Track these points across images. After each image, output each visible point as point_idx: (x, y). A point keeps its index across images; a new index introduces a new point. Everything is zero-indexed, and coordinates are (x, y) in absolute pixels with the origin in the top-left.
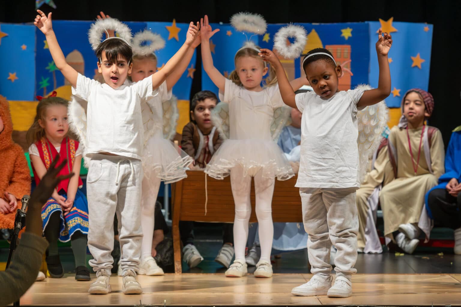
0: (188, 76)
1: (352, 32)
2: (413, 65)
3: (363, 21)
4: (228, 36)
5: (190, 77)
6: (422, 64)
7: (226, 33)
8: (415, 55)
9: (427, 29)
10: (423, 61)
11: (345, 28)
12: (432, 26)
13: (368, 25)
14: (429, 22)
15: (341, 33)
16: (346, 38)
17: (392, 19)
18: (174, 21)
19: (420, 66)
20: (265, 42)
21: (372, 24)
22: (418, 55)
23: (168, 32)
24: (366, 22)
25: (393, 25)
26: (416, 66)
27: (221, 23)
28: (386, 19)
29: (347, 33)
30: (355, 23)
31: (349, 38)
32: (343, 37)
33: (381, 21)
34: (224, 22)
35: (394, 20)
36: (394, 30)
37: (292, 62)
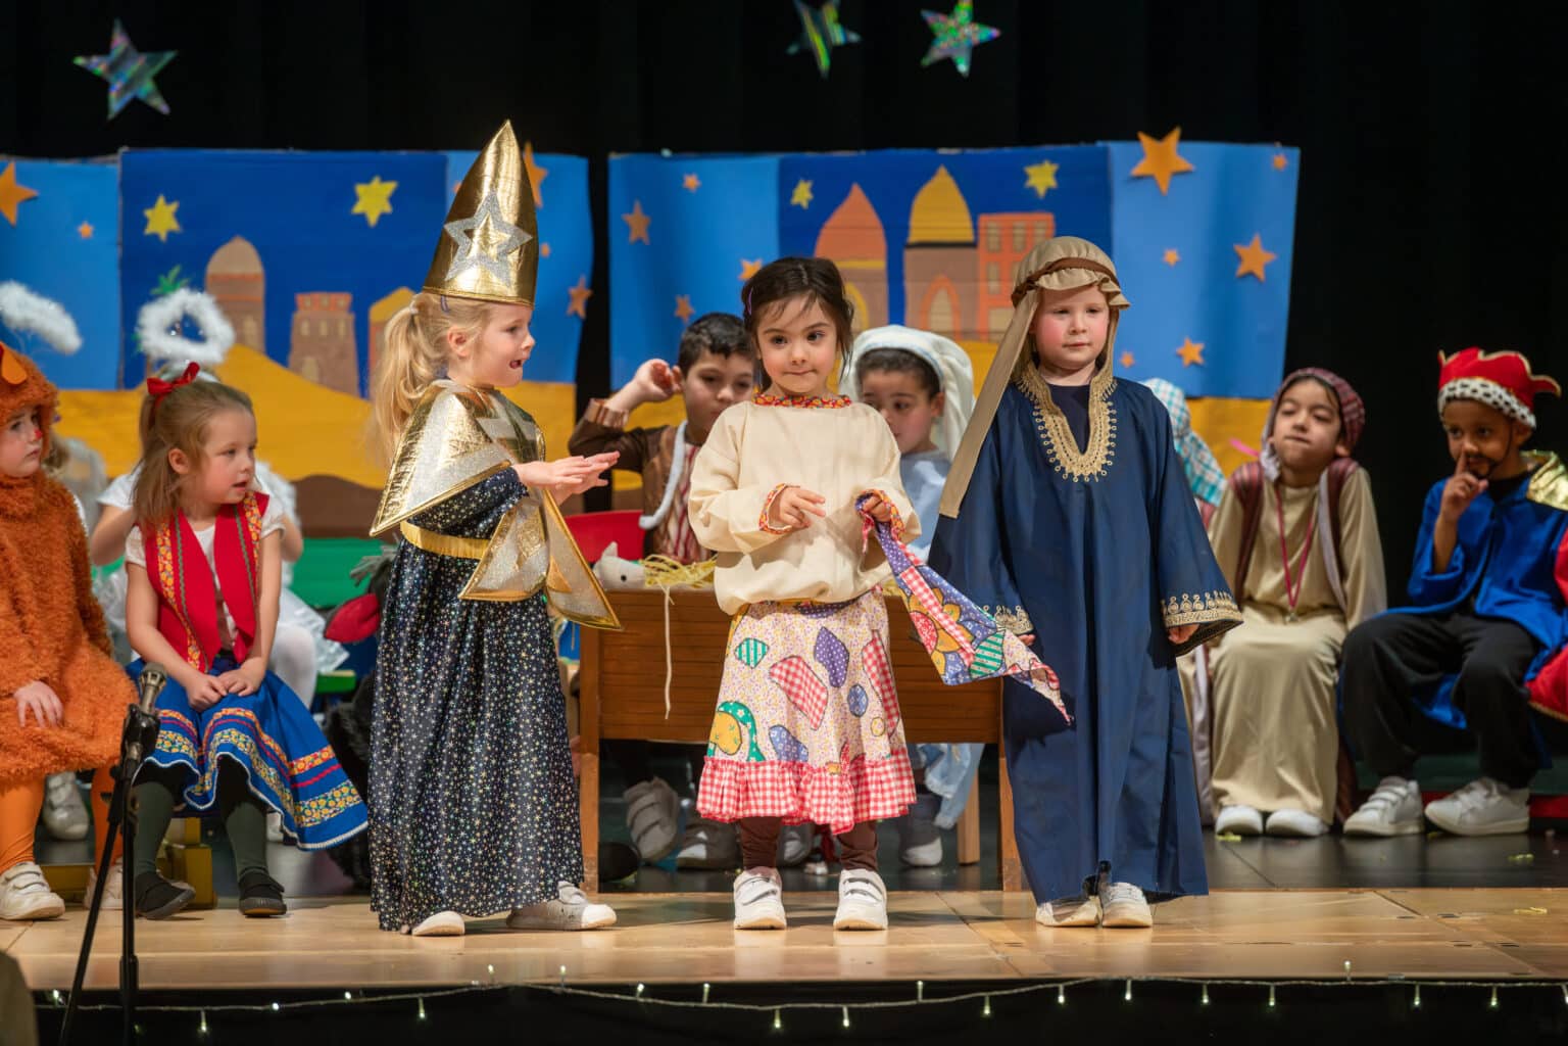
0: (570, 311)
1: (1058, 175)
2: (1242, 270)
3: (1092, 140)
4: (687, 189)
5: (576, 314)
6: (1267, 268)
7: (682, 180)
8: (1246, 241)
9: (1282, 161)
10: (1267, 257)
11: (1038, 160)
12: (1296, 152)
13: (1105, 153)
14: (1287, 142)
15: (1025, 177)
16: (1041, 191)
17: (1175, 134)
18: (529, 147)
19: (1260, 273)
20: (799, 206)
21: (1117, 149)
22: (1257, 240)
24: (1100, 144)
25: (1179, 152)
26: (1251, 274)
27: (666, 153)
28: (1159, 134)
29: (1042, 177)
30: (1067, 148)
31: (1049, 191)
32: (1033, 190)
33: (1146, 141)
34: (674, 150)
35: (1183, 138)
36: (1183, 164)
37: (879, 264)
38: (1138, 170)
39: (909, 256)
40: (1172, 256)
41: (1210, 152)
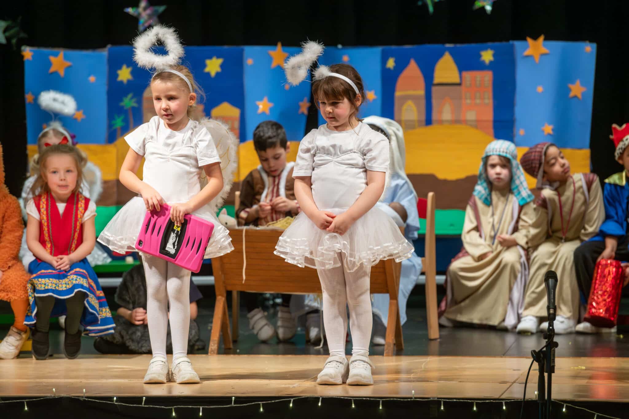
0: (301, 112)
1: (494, 55)
2: (571, 95)
5: (303, 113)
6: (583, 94)
7: (342, 58)
8: (573, 82)
9: (589, 49)
10: (583, 89)
11: (486, 49)
12: (595, 45)
13: (513, 46)
14: (591, 41)
15: (480, 56)
16: (487, 62)
17: (542, 38)
18: (279, 45)
19: (580, 96)
20: (390, 68)
21: (518, 44)
22: (578, 82)
23: (270, 59)
24: (511, 42)
25: (544, 46)
26: (575, 96)
27: (340, 46)
28: (535, 38)
29: (487, 56)
30: (498, 44)
31: (490, 62)
32: (484, 61)
33: (529, 40)
35: (546, 39)
36: (544, 50)
37: (421, 92)
38: (527, 53)
39: (434, 89)
40: (540, 89)
41: (558, 45)
